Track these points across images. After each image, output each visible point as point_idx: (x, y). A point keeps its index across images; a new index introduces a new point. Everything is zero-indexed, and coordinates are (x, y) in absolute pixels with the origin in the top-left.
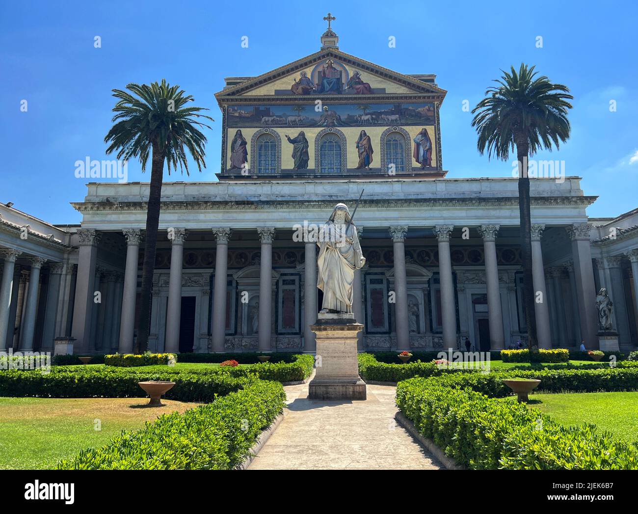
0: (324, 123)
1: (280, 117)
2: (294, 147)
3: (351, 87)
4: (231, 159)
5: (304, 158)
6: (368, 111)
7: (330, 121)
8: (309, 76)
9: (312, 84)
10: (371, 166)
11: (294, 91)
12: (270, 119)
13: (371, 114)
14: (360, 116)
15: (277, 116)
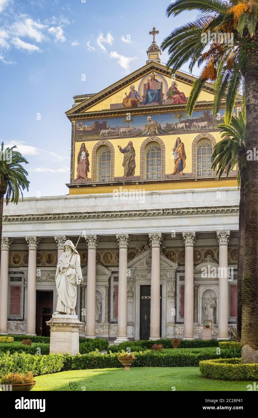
0: (148, 132)
1: (114, 129)
2: (125, 156)
3: (170, 97)
4: (77, 170)
5: (132, 166)
6: (182, 119)
7: (153, 130)
8: (136, 89)
9: (139, 96)
10: (184, 171)
11: (125, 104)
12: (107, 131)
13: (185, 122)
14: (176, 124)
15: (112, 129)
